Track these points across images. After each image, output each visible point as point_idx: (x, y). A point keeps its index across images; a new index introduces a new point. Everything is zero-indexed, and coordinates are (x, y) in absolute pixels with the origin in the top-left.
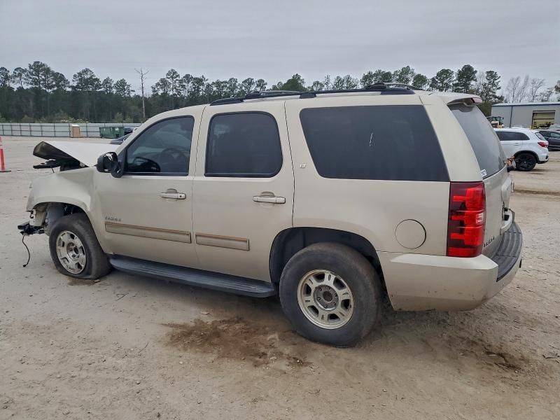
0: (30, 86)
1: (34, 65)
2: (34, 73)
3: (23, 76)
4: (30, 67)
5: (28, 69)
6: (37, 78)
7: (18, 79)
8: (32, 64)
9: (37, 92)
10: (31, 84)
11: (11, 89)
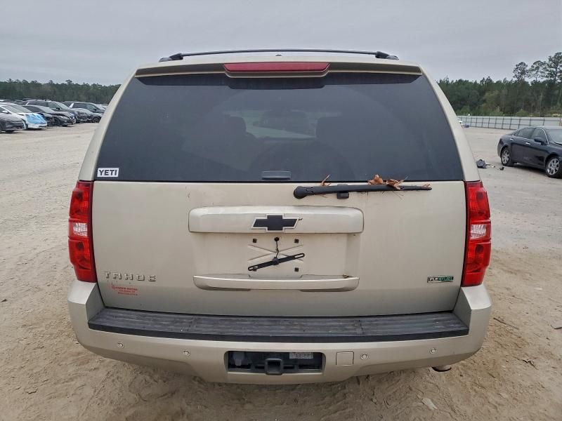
0: (545, 79)
1: (555, 57)
2: (552, 65)
3: (541, 69)
4: (550, 60)
5: (547, 61)
6: (555, 70)
7: (534, 72)
8: (553, 56)
9: (551, 84)
10: (547, 77)
11: (526, 83)
